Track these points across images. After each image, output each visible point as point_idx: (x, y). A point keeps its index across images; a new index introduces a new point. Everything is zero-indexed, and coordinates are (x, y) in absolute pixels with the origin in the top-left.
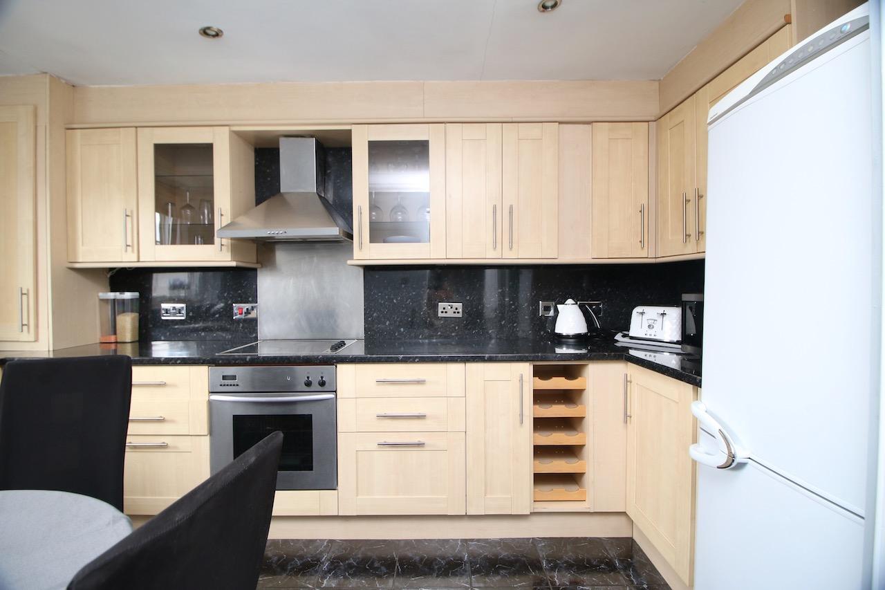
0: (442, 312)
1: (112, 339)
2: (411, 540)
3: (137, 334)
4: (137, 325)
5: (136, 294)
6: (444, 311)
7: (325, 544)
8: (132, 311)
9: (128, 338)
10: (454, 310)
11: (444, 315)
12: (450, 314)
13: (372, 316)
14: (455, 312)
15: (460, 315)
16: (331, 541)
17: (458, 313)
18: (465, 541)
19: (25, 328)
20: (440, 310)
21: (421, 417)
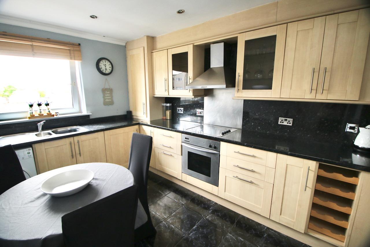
0: (281, 122)
1: (165, 118)
2: (245, 217)
3: (171, 117)
4: (171, 114)
5: (171, 104)
6: (282, 122)
7: (214, 203)
8: (170, 110)
9: (169, 119)
10: (288, 121)
11: (282, 124)
12: (285, 123)
14: (288, 123)
15: (291, 125)
16: (216, 203)
17: (290, 123)
18: (268, 228)
19: (144, 113)
20: (280, 121)
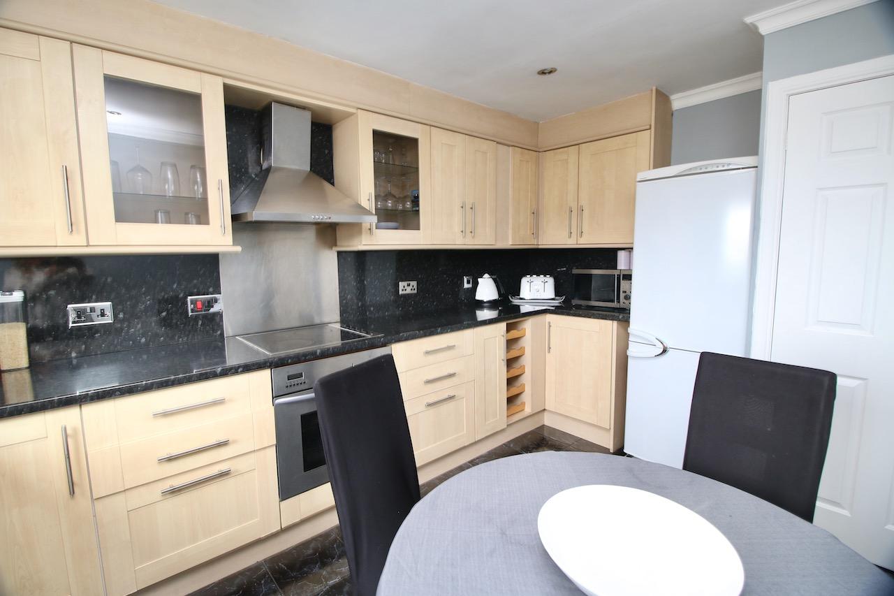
3: (28, 355)
6: (404, 289)
10: (411, 287)
11: (404, 292)
12: (409, 291)
13: (346, 298)
14: (412, 290)
15: (415, 291)
20: (401, 288)
21: (451, 376)
